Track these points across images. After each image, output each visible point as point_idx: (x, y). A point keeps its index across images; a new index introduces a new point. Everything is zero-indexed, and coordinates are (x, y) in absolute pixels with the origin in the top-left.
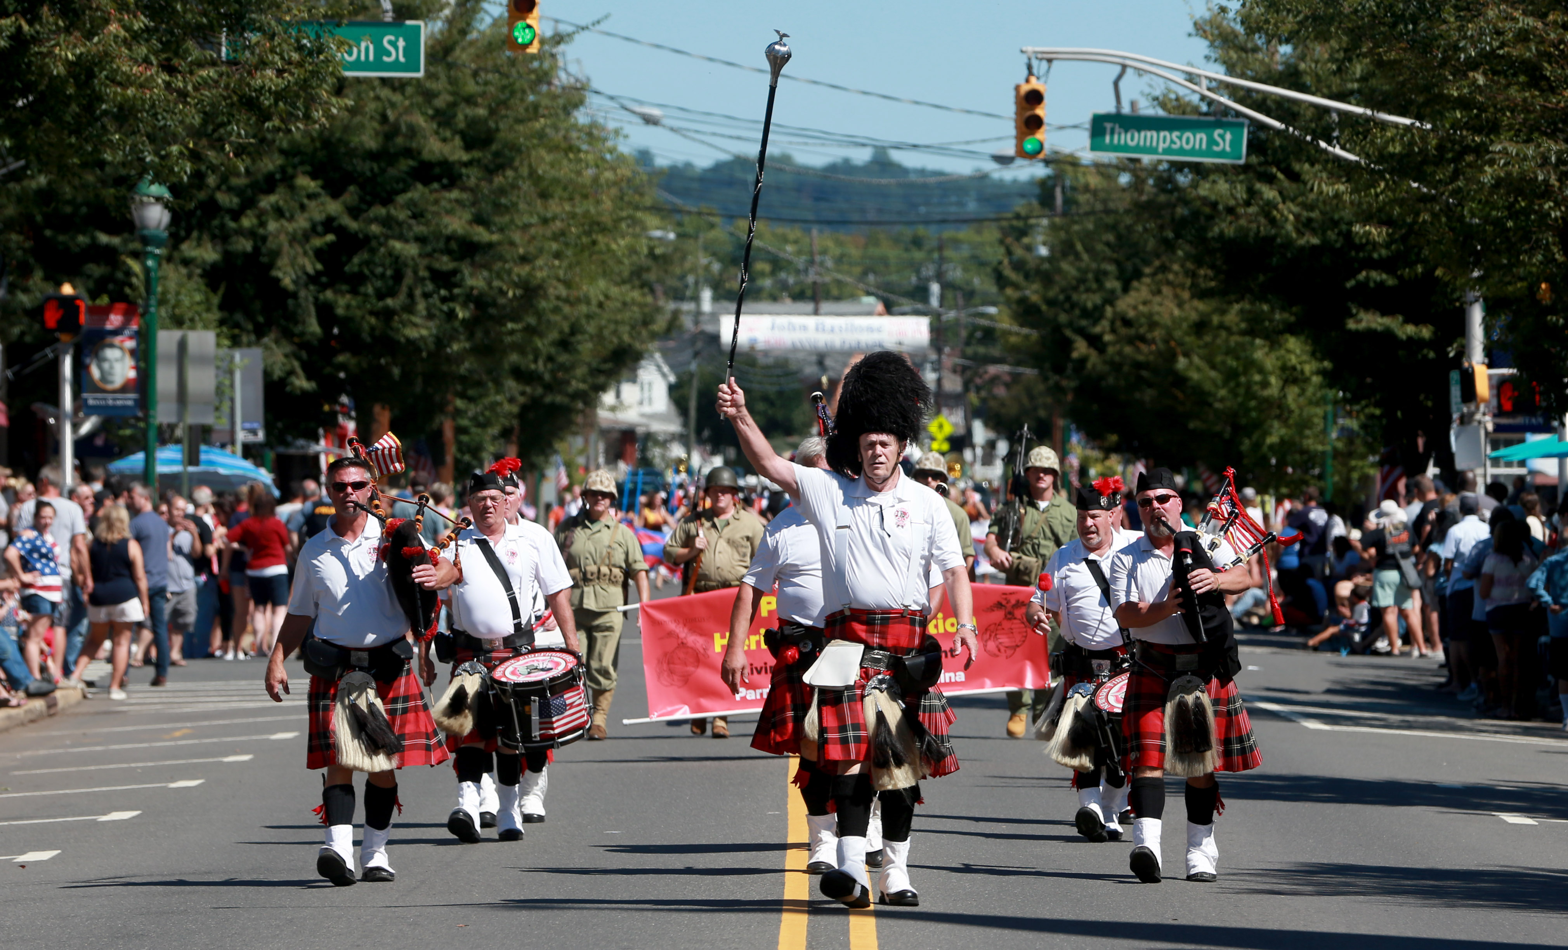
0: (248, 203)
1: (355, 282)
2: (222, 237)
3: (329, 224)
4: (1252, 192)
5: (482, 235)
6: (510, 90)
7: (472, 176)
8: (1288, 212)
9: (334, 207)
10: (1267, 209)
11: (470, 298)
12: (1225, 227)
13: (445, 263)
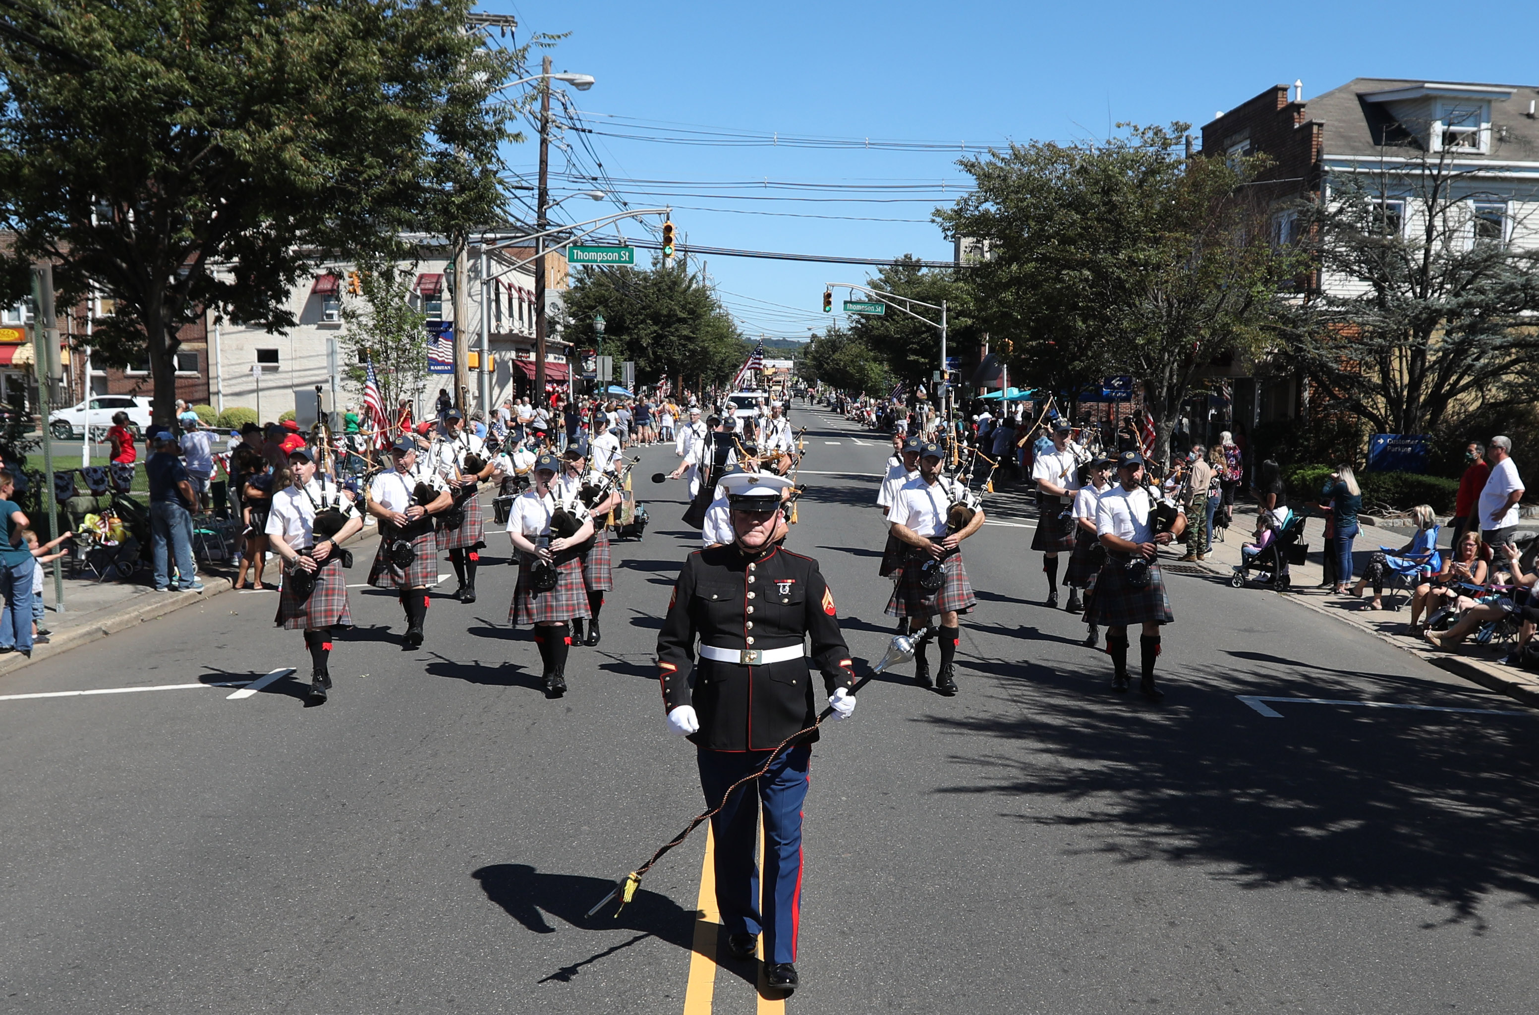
0: (636, 327)
1: (662, 347)
2: (630, 334)
3: (655, 332)
4: (883, 324)
5: (691, 335)
6: (699, 302)
7: (690, 322)
8: (892, 328)
9: (656, 328)
10: (887, 328)
11: (689, 351)
12: (875, 332)
13: (682, 342)
